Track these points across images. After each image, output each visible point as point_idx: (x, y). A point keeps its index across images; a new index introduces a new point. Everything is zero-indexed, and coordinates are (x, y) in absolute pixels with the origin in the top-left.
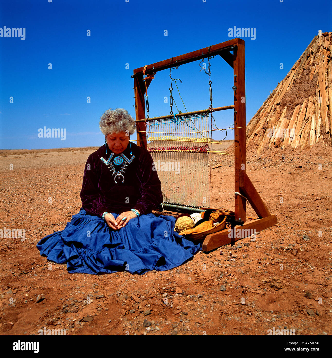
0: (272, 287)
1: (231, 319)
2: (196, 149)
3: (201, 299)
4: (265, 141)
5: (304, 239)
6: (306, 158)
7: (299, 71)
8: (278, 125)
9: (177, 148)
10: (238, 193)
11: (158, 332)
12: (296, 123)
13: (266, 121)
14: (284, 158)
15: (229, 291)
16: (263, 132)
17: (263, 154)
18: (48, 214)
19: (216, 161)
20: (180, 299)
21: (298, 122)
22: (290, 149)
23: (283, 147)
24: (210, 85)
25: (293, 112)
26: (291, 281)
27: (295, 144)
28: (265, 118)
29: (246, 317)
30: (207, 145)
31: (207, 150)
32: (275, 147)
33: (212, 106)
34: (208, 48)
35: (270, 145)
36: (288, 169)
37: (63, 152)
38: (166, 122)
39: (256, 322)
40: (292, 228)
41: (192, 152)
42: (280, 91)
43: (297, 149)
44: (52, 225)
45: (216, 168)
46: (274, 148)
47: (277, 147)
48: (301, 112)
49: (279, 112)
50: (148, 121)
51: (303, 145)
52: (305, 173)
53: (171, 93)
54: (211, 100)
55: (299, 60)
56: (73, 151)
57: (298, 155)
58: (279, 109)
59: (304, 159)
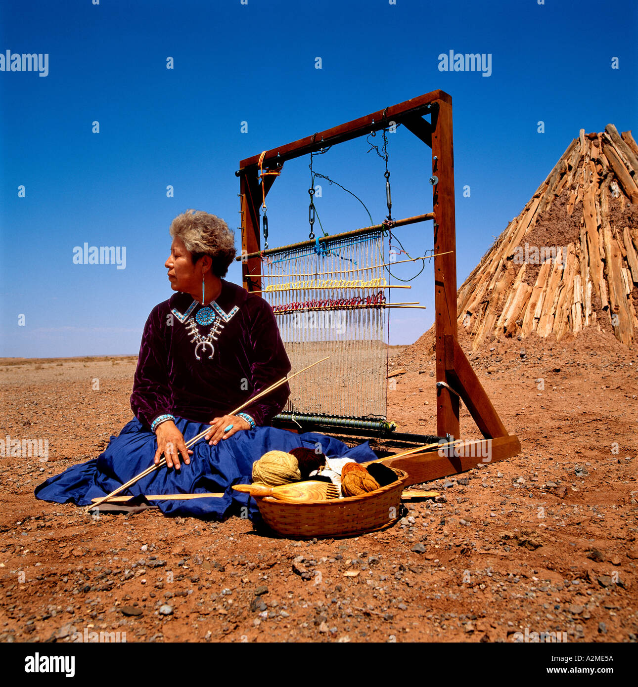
0: (522, 544)
1: (440, 597)
2: (359, 303)
3: (374, 566)
4: (486, 326)
5: (577, 474)
6: (566, 356)
7: (547, 199)
8: (510, 297)
9: (322, 304)
10: (443, 383)
11: (285, 620)
12: (545, 291)
13: (487, 289)
14: (524, 355)
15: (432, 553)
16: (482, 309)
17: (484, 349)
18: (59, 444)
19: (393, 364)
20: (331, 566)
21: (548, 289)
22: (535, 339)
23: (522, 336)
24: (387, 178)
25: (537, 271)
26: (559, 534)
27: (545, 330)
28: (485, 283)
29: (472, 593)
30: (381, 292)
31: (382, 303)
32: (506, 337)
33: (390, 216)
34: (382, 111)
35: (496, 333)
36: (534, 375)
37: (94, 363)
38: (301, 254)
39: (494, 600)
40: (551, 459)
41: (352, 309)
42: (512, 234)
43: (549, 340)
44: (66, 458)
45: (394, 376)
46: (503, 339)
47: (510, 336)
48: (553, 272)
49: (513, 272)
50: (265, 254)
51: (560, 332)
52: (565, 381)
53: (312, 198)
54: (389, 207)
55: (546, 180)
56: (113, 361)
57: (551, 350)
58: (512, 267)
59: (563, 357)
